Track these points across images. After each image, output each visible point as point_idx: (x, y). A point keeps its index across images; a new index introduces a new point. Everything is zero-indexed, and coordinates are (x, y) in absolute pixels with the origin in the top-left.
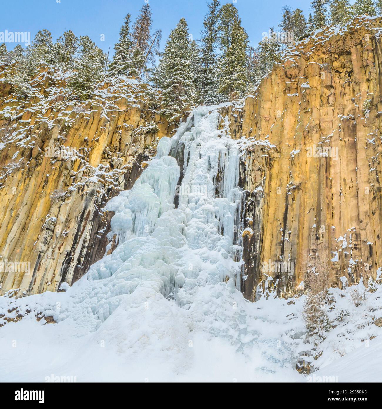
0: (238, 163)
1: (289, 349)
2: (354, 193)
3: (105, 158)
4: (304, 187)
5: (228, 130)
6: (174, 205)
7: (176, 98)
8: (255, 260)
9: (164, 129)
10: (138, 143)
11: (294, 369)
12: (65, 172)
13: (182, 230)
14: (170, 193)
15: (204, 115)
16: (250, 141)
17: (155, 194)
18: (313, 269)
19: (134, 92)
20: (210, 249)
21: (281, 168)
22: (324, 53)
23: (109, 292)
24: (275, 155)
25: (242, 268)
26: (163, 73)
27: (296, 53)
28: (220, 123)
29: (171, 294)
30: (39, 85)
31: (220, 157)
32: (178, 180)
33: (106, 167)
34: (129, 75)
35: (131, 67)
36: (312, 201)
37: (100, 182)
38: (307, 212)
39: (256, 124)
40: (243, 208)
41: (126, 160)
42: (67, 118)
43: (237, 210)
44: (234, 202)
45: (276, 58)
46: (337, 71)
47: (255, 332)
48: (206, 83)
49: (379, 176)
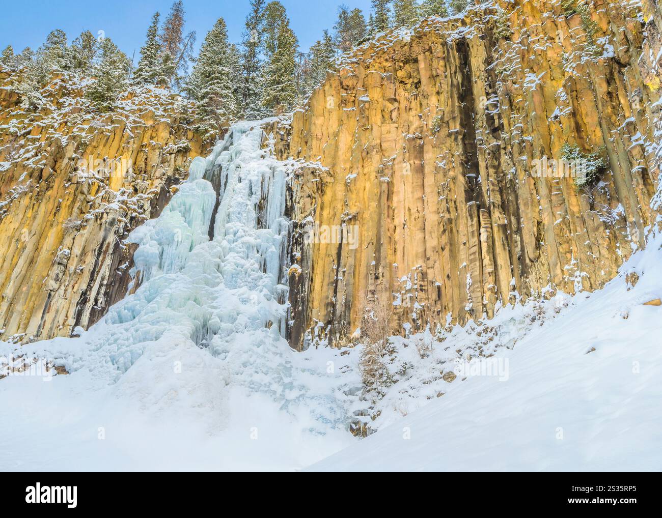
0: (285, 188)
1: (342, 408)
2: (420, 225)
3: (128, 181)
4: (362, 218)
5: (273, 150)
6: (208, 237)
7: (212, 112)
8: (303, 303)
9: (197, 147)
10: (167, 164)
11: (347, 431)
12: (80, 197)
13: (218, 267)
14: (204, 223)
15: (244, 132)
16: (298, 163)
17: (186, 224)
18: (372, 313)
19: (163, 104)
20: (251, 289)
21: (334, 195)
22: (386, 60)
23: (131, 339)
24: (328, 179)
25: (287, 312)
26: (197, 81)
27: (354, 60)
28: (264, 141)
29: (204, 341)
30: (51, 95)
31: (263, 181)
32: (213, 208)
33: (129, 191)
34: (157, 84)
35: (160, 74)
36: (371, 233)
37: (121, 210)
38: (364, 246)
39: (306, 143)
40: (289, 242)
41: (152, 184)
42: (83, 134)
43: (283, 244)
44: (280, 234)
45: (330, 66)
46: (402, 82)
47: (302, 387)
48: (247, 94)
49: (450, 205)
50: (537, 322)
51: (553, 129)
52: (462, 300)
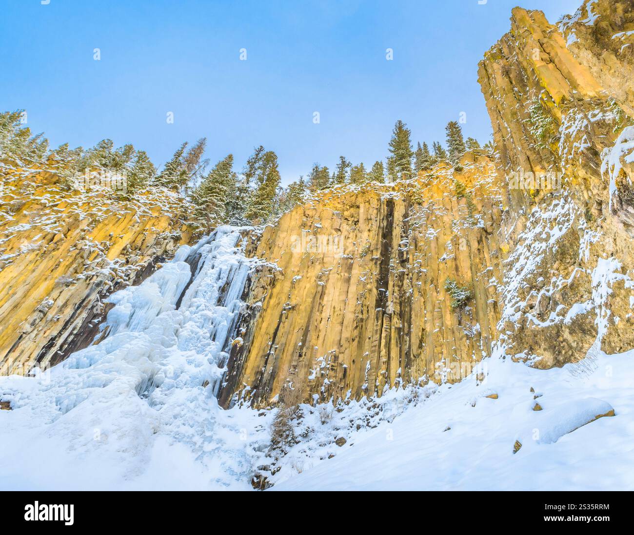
0: (246, 279)
1: (249, 462)
2: (340, 320)
3: (123, 254)
4: (299, 309)
5: (244, 249)
6: (175, 307)
7: (206, 215)
8: (238, 369)
9: (187, 238)
10: (159, 246)
11: (249, 483)
13: (176, 332)
15: (226, 233)
16: (260, 262)
17: (160, 294)
18: (290, 384)
19: (170, 203)
20: (199, 352)
21: (282, 288)
22: (339, 203)
23: (82, 384)
24: (280, 277)
25: (223, 375)
27: (317, 199)
28: (239, 242)
29: (146, 393)
31: (231, 270)
32: (186, 285)
33: (121, 262)
35: (175, 182)
36: (303, 321)
38: (296, 331)
39: (270, 248)
40: (239, 319)
41: (142, 259)
43: (233, 320)
44: (233, 312)
45: (299, 200)
46: (346, 219)
47: (220, 441)
48: (236, 207)
49: (363, 308)
50: (412, 404)
51: (441, 266)
52: (361, 380)
